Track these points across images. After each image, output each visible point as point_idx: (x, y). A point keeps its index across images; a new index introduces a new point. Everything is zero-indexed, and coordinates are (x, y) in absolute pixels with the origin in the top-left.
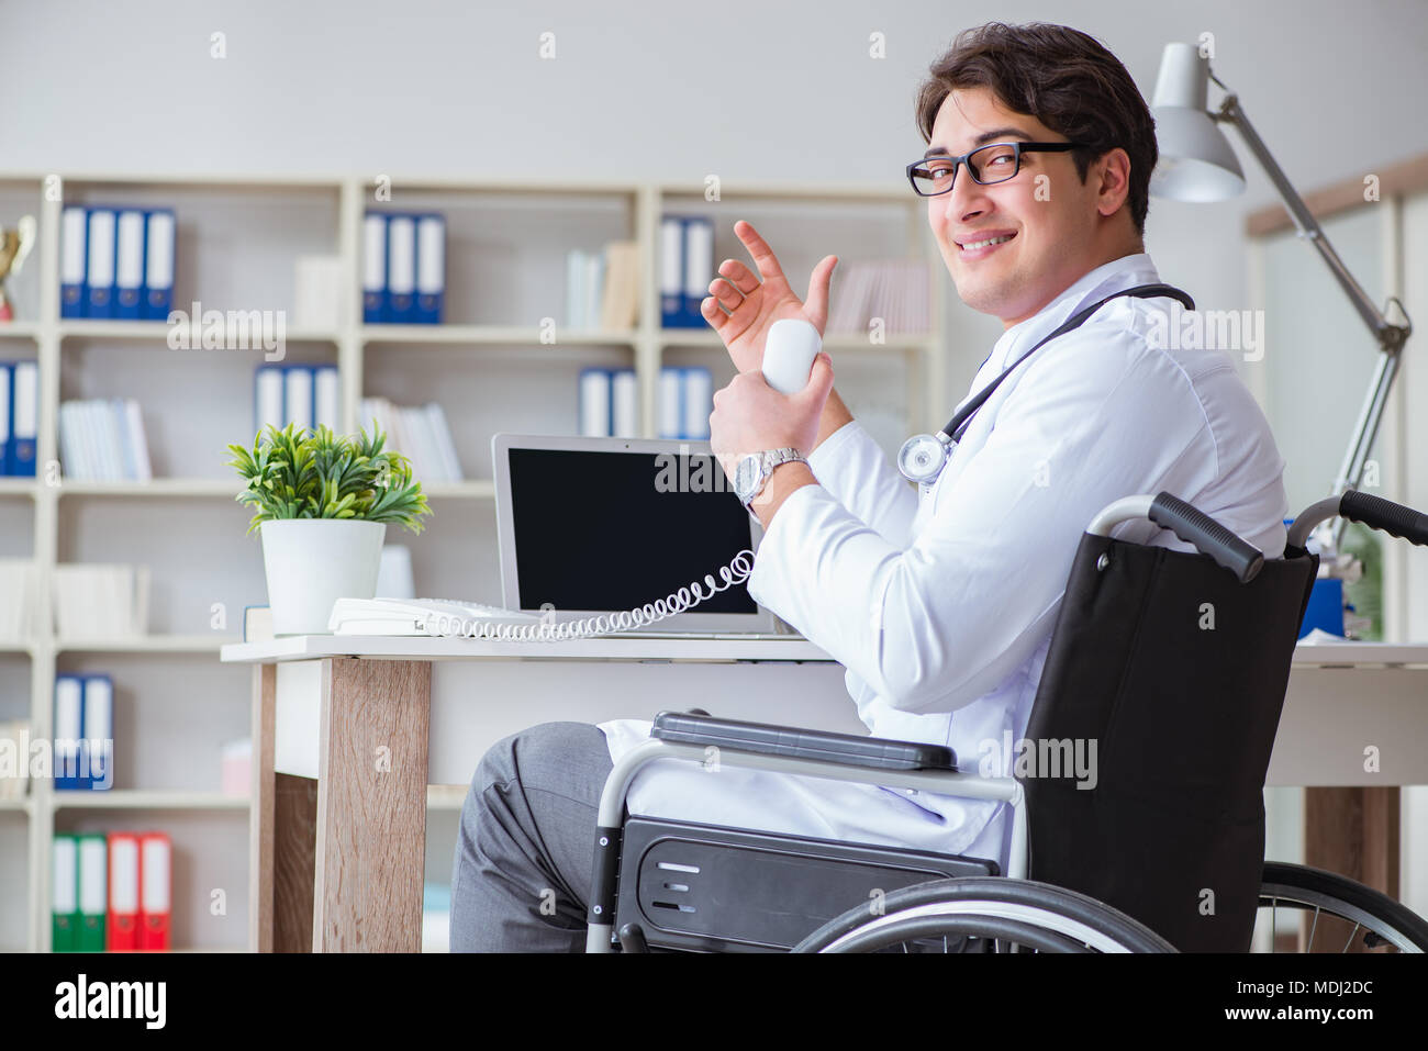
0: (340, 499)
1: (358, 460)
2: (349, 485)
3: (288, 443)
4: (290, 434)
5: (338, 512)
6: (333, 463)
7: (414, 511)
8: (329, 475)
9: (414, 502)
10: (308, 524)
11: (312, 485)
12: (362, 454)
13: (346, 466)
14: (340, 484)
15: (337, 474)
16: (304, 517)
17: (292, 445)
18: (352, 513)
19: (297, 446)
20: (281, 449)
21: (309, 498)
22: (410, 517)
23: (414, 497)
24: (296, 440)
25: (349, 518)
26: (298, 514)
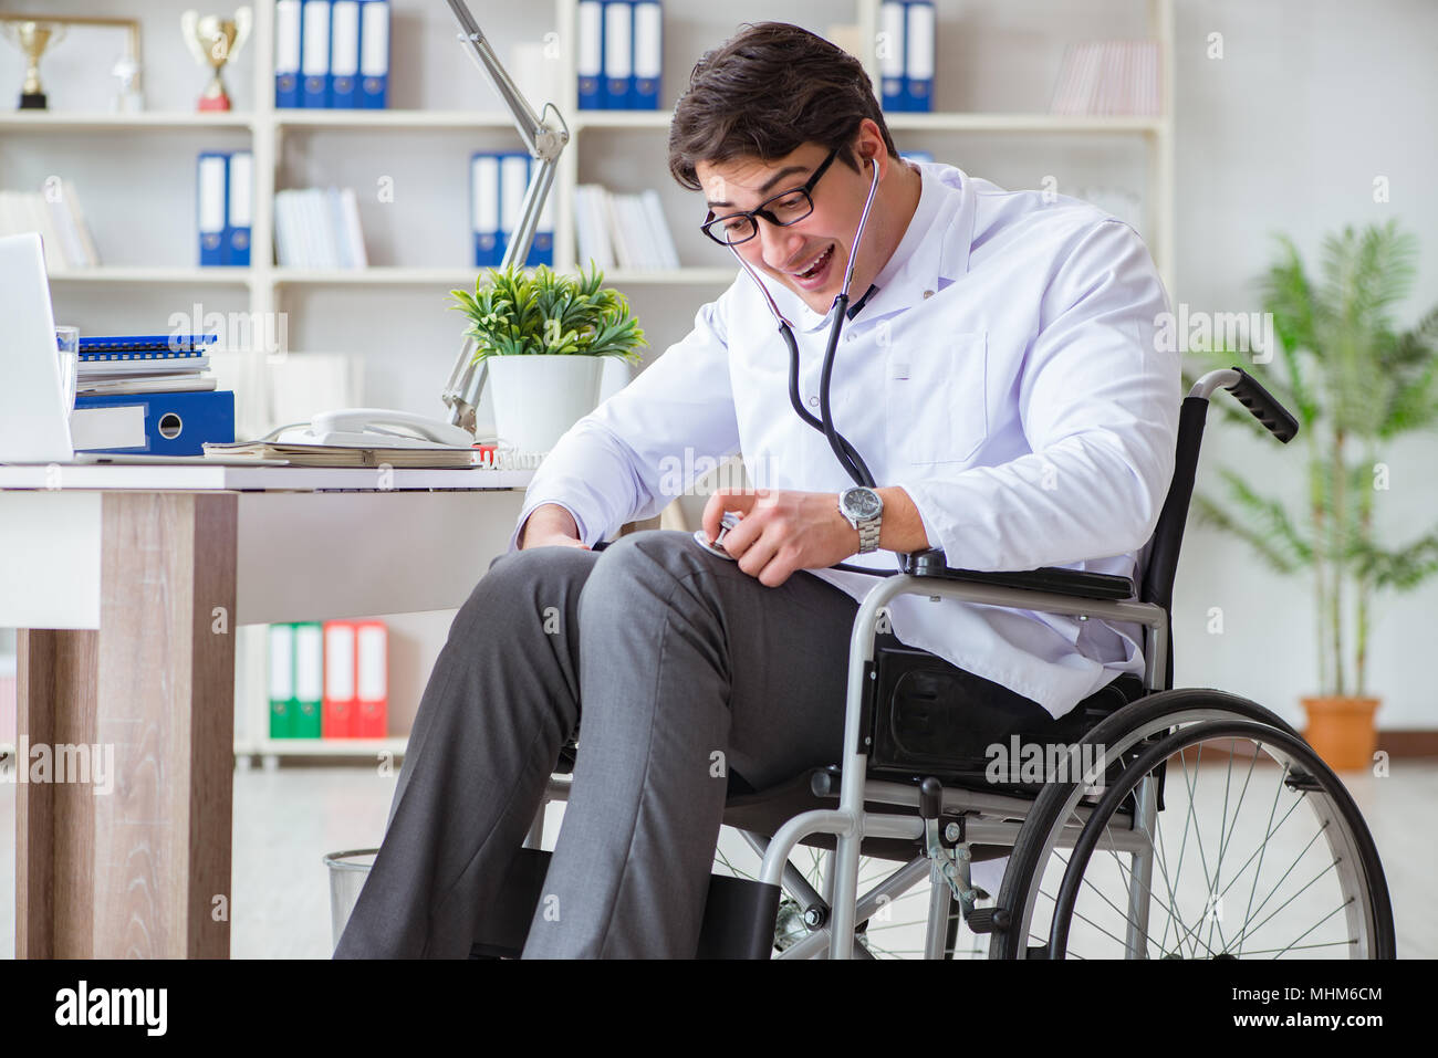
0: (562, 336)
1: (579, 299)
2: (570, 323)
3: (509, 283)
4: (511, 275)
5: (562, 348)
6: (555, 301)
7: (632, 345)
8: (552, 314)
9: (632, 337)
10: (533, 359)
11: (534, 322)
12: (582, 293)
13: (568, 303)
14: (562, 321)
15: (559, 311)
16: (530, 353)
17: (514, 286)
18: (576, 349)
19: (518, 288)
20: (504, 291)
21: (534, 335)
22: (628, 351)
23: (632, 332)
24: (516, 281)
25: (572, 353)
26: (524, 351)
